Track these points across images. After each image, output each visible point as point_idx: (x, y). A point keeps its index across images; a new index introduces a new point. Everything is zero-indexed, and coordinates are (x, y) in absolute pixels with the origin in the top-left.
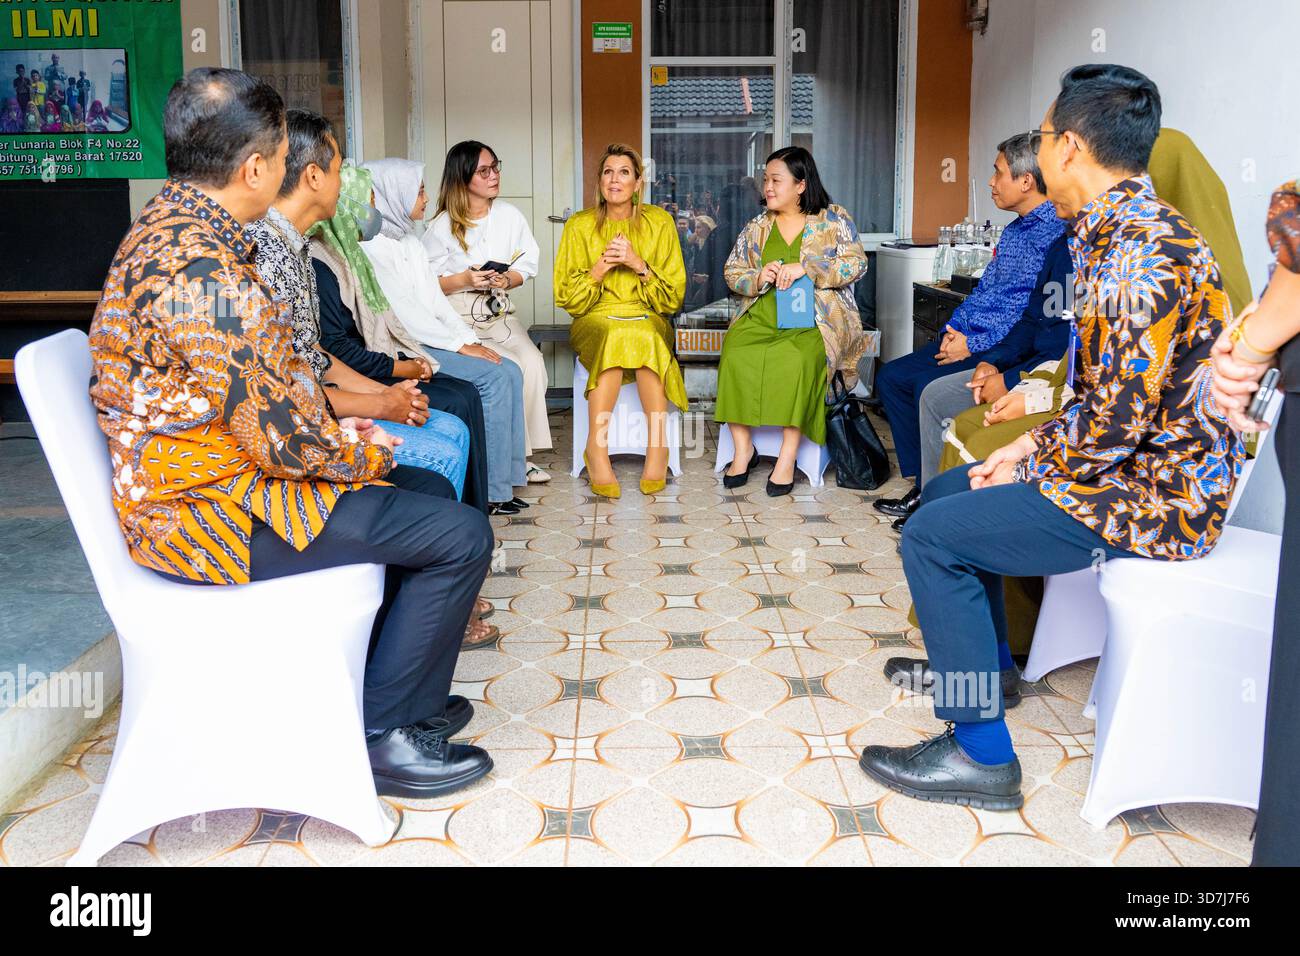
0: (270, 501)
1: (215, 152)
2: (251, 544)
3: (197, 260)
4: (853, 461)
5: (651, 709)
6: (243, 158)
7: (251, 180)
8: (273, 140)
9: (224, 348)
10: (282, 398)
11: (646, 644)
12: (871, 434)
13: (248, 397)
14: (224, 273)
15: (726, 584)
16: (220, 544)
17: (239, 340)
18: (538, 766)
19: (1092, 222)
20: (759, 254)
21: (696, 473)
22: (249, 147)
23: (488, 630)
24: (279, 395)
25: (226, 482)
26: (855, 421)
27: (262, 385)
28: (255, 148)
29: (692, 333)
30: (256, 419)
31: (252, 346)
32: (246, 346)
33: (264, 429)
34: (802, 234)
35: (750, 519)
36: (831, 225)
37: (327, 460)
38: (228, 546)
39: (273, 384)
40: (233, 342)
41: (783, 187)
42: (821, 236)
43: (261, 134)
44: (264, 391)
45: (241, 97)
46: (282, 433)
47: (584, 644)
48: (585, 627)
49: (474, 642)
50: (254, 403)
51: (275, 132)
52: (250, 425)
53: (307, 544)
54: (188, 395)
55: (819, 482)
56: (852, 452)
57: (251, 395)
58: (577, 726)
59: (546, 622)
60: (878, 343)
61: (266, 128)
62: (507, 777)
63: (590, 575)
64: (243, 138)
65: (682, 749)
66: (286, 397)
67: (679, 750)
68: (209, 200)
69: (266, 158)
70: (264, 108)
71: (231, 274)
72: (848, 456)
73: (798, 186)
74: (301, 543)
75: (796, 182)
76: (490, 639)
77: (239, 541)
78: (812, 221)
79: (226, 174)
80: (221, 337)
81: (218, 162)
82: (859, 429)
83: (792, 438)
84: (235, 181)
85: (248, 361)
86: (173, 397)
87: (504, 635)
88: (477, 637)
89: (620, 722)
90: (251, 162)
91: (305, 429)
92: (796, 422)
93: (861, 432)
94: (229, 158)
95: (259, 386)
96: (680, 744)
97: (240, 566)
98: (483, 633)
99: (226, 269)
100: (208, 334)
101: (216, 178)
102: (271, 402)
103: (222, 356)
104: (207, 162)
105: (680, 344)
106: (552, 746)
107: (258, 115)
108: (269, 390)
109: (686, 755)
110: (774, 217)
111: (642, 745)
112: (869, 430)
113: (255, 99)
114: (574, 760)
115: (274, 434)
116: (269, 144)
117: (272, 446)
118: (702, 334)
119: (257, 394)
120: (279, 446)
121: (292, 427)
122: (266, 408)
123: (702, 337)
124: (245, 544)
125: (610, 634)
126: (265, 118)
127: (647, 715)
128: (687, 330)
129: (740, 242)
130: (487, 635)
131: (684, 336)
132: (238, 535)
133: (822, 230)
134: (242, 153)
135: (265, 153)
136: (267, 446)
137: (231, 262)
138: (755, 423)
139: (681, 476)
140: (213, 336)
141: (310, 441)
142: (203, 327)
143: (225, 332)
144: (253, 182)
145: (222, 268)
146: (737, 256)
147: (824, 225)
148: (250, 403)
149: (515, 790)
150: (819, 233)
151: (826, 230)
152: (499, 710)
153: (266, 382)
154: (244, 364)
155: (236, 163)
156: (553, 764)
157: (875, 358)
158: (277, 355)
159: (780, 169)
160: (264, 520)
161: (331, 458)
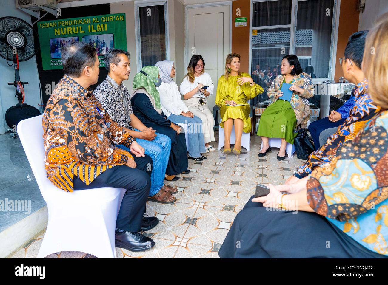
0: (79, 171)
1: (74, 67)
2: (73, 182)
3: (62, 99)
4: (302, 151)
5: (209, 231)
6: (84, 68)
7: (87, 74)
8: (92, 61)
9: (67, 126)
10: (82, 142)
11: (216, 208)
12: (310, 143)
13: (72, 140)
14: (68, 103)
15: (249, 190)
16: (65, 181)
17: (71, 124)
18: (168, 246)
19: (360, 90)
20: (280, 87)
21: (255, 151)
22: (85, 64)
23: (172, 198)
24: (81, 141)
25: (68, 164)
26: (304, 139)
27: (77, 137)
28: (87, 65)
29: (260, 109)
30: (75, 147)
31: (75, 126)
32: (73, 126)
33: (76, 150)
34: (291, 82)
35: (265, 167)
36: (302, 79)
37: (95, 160)
38: (67, 182)
39: (80, 138)
40: (69, 124)
41: (286, 67)
42: (298, 82)
43: (88, 61)
44: (77, 139)
45: (80, 50)
46: (81, 152)
47: (199, 205)
48: (201, 200)
49: (167, 202)
50: (74, 142)
51: (93, 59)
52: (73, 149)
53: (89, 184)
54: (59, 137)
55: (291, 157)
56: (302, 148)
57: (73, 140)
58: (185, 234)
59: (191, 197)
60: (319, 113)
61: (89, 58)
62: (158, 249)
63: (210, 182)
64: (82, 62)
65: (212, 247)
66: (84, 141)
67: (211, 248)
68: (73, 81)
69: (91, 66)
70: (87, 53)
71: (71, 104)
72: (300, 149)
73: (291, 67)
74: (88, 183)
75: (290, 66)
76: (172, 201)
77: (70, 181)
78: (296, 77)
79: (79, 73)
80: (66, 123)
81: (76, 70)
82: (305, 141)
83: (284, 142)
84: (82, 75)
85: (73, 130)
86: (55, 138)
87: (178, 200)
88: (169, 200)
89: (198, 234)
90: (86, 69)
91: (89, 151)
92: (284, 137)
93: (306, 142)
94: (79, 68)
95: (76, 138)
96: (213, 245)
97: (70, 187)
98: (171, 199)
99: (69, 102)
100: (63, 122)
101: (77, 75)
102: (79, 143)
103: (66, 128)
104: (73, 70)
105: (256, 112)
106: (175, 240)
107: (86, 55)
108: (79, 139)
109: (213, 250)
110: (284, 76)
111: (201, 244)
112: (309, 142)
113: (85, 50)
114: (179, 246)
115: (79, 152)
116: (91, 63)
117: (79, 156)
118: (263, 109)
119: (75, 140)
120: (81, 156)
121: (85, 150)
122: (77, 144)
123: (263, 110)
124: (72, 182)
125: (207, 203)
126: (88, 56)
127: (207, 233)
128: (258, 108)
129: (273, 83)
130: (172, 200)
131: (257, 110)
132: (70, 179)
133: (298, 80)
134: (83, 67)
135: (90, 65)
136: (77, 155)
137: (71, 100)
138: (270, 137)
139: (249, 152)
140: (64, 122)
141: (90, 155)
142: (62, 119)
143: (67, 121)
144: (88, 75)
145: (68, 102)
146: (272, 87)
147: (299, 79)
148: (73, 142)
149: (158, 254)
150: (297, 81)
151: (299, 80)
152: (166, 225)
153: (78, 137)
154: (72, 131)
155: (81, 69)
156: (173, 246)
157: (318, 117)
158: (85, 127)
159: (286, 62)
160: (77, 176)
161: (96, 160)
